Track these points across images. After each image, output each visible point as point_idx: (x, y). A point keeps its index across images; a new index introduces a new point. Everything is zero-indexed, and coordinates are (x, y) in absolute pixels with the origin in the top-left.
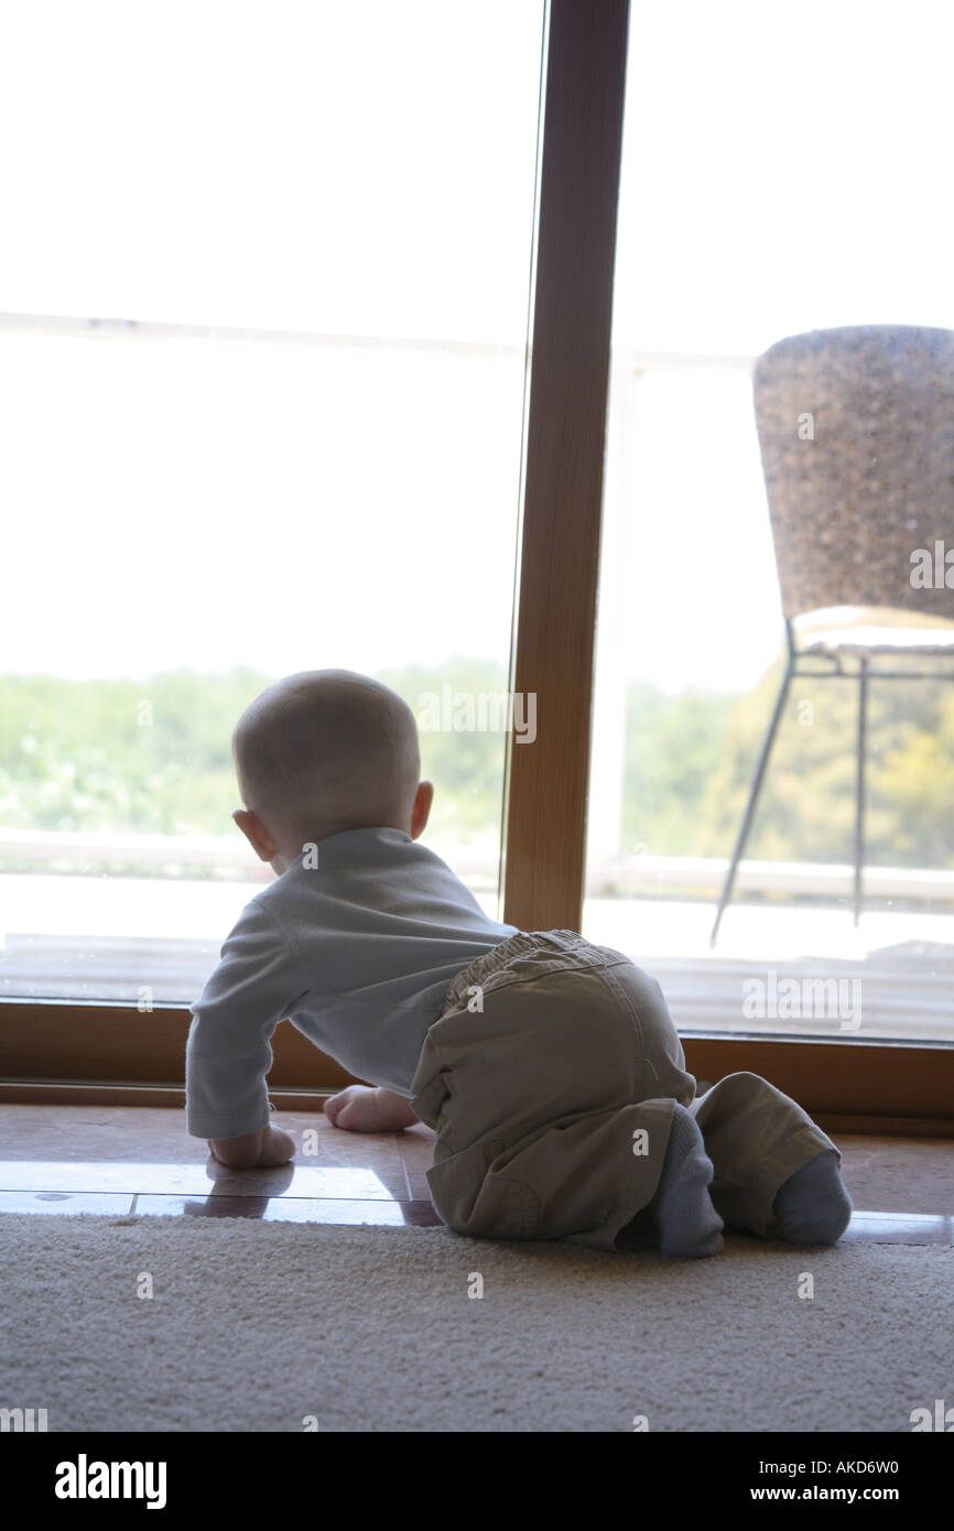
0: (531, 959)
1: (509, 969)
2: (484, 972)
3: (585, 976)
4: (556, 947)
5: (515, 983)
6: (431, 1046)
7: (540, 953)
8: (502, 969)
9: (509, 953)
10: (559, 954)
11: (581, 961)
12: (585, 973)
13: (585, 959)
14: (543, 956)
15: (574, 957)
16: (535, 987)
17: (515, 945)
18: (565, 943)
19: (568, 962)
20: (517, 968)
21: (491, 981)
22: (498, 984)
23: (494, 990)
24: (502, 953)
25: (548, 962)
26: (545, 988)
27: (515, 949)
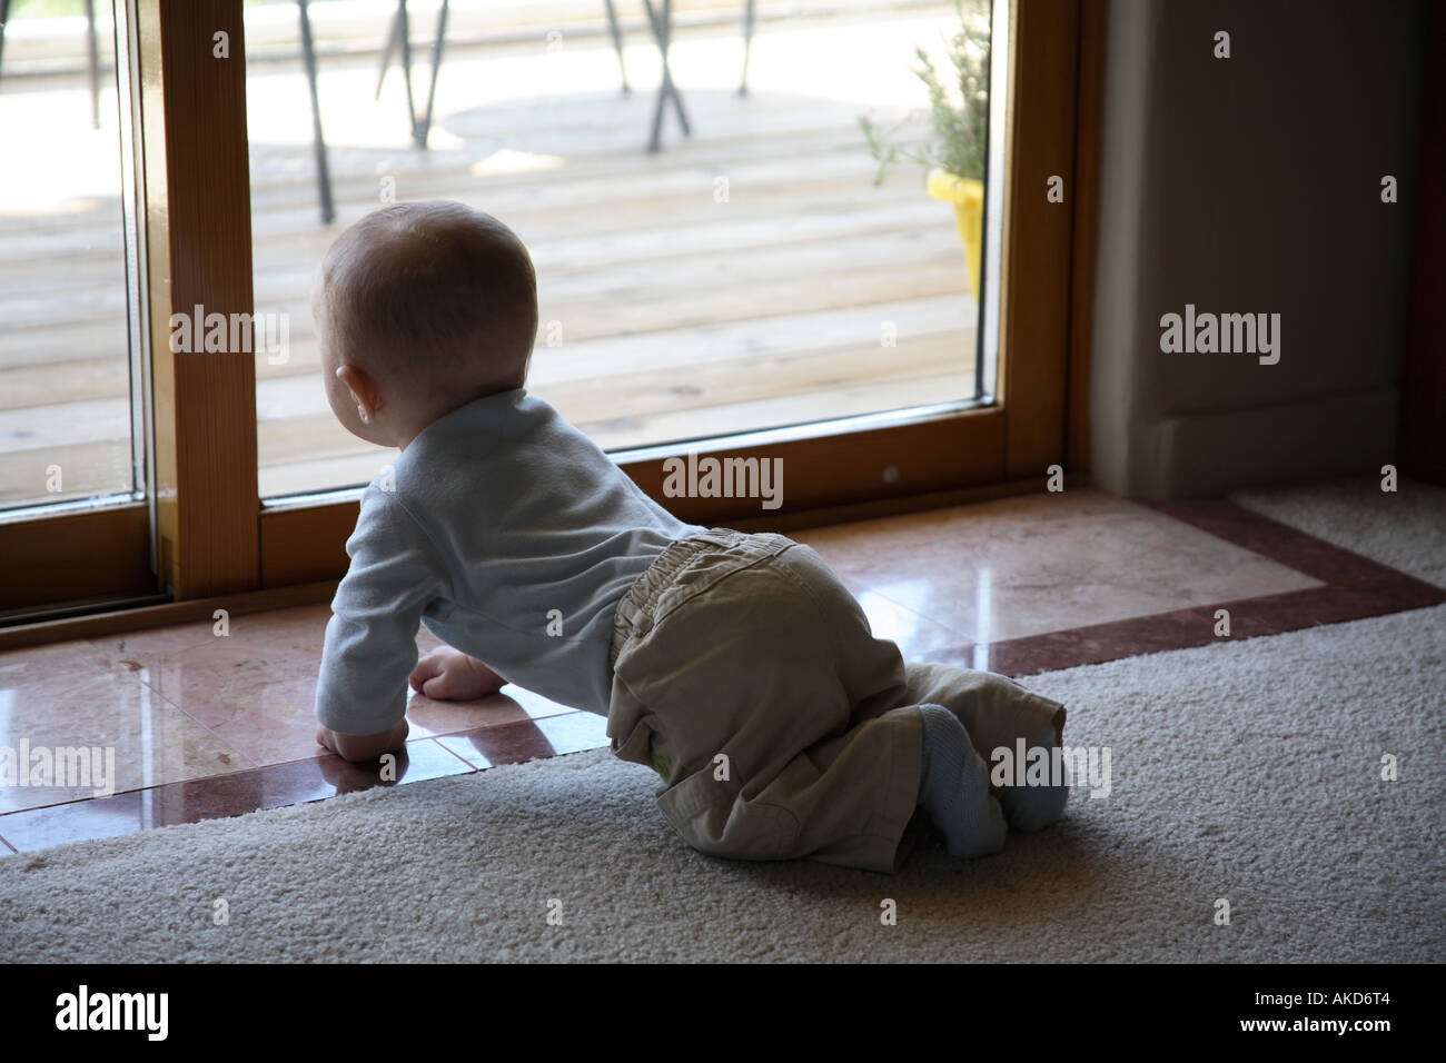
0: (698, 567)
1: (680, 582)
2: (651, 591)
3: (760, 571)
4: (717, 546)
5: (692, 599)
6: (621, 685)
7: (705, 558)
8: (670, 584)
9: (671, 564)
10: (723, 554)
11: (749, 556)
12: (758, 568)
13: (753, 553)
14: (709, 560)
15: (739, 553)
16: (714, 597)
17: (675, 555)
18: (725, 541)
19: (738, 560)
20: (688, 580)
21: (665, 601)
22: (675, 603)
23: (672, 611)
24: (664, 565)
25: (718, 565)
26: (725, 595)
27: (675, 558)
